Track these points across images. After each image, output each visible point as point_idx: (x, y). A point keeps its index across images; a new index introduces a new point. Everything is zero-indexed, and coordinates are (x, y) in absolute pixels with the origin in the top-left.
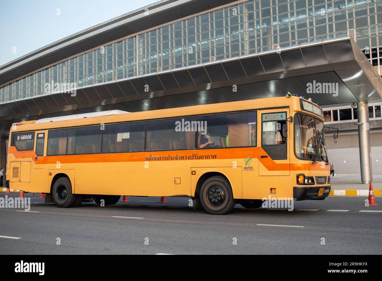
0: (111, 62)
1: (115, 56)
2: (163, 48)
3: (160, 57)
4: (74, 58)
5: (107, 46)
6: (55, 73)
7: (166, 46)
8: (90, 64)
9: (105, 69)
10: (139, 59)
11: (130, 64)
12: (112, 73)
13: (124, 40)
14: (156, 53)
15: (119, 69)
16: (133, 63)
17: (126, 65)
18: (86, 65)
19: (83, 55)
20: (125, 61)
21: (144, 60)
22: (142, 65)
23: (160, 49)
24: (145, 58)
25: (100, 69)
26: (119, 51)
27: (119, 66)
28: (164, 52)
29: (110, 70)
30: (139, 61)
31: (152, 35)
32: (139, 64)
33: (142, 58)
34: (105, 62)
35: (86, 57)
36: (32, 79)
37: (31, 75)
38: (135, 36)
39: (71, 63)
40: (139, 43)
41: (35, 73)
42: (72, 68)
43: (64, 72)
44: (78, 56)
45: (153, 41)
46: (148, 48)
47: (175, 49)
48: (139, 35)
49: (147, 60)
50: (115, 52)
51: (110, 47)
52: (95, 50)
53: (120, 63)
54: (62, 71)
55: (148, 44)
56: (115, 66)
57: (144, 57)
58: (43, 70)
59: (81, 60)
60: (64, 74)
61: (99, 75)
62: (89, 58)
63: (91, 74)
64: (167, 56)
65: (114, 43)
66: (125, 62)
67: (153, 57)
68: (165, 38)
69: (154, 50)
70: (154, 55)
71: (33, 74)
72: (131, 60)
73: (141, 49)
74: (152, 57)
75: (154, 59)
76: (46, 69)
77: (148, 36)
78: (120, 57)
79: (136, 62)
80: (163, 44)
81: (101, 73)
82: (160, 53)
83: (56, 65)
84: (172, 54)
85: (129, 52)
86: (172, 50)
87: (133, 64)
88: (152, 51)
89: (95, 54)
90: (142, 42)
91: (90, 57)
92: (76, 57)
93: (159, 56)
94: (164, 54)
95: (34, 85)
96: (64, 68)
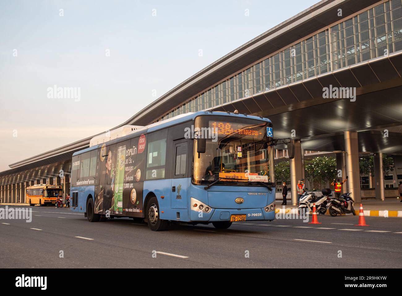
0: (300, 63)
1: (305, 55)
2: (362, 40)
3: (359, 51)
4: (259, 63)
5: (295, 45)
6: (240, 82)
7: (365, 37)
8: (277, 67)
9: (294, 72)
10: (333, 56)
11: (322, 63)
12: (302, 75)
13: (314, 36)
14: (354, 47)
15: (310, 70)
16: (326, 61)
17: (318, 65)
18: (272, 70)
19: (269, 58)
20: (317, 60)
21: (339, 57)
22: (337, 63)
23: (358, 41)
24: (340, 55)
25: (288, 73)
26: (308, 49)
27: (310, 67)
28: (363, 45)
29: (299, 73)
30: (333, 59)
31: (347, 26)
32: (333, 62)
33: (337, 54)
34: (293, 64)
35: (272, 61)
36: (217, 91)
37: (216, 86)
38: (328, 30)
39: (256, 69)
40: (332, 38)
41: (220, 84)
42: (258, 74)
43: (249, 79)
44: (264, 60)
45: (350, 32)
46: (343, 42)
47: (377, 39)
48: (331, 28)
49: (343, 56)
50: (304, 51)
51: (298, 46)
52: (282, 52)
53: (311, 64)
54: (248, 79)
55: (343, 37)
56: (305, 67)
57: (339, 53)
58: (228, 80)
59: (267, 64)
60: (250, 82)
61: (288, 80)
62: (275, 62)
63: (278, 79)
64: (368, 49)
65: (302, 41)
66: (317, 62)
67: (351, 52)
68: (364, 26)
69: (350, 44)
70: (351, 50)
71: (218, 85)
72: (323, 59)
73: (335, 44)
74: (349, 52)
75: (352, 54)
76: (231, 78)
77: (342, 28)
78: (311, 56)
79: (330, 60)
80: (362, 34)
81: (290, 77)
82: (358, 46)
83: (241, 72)
84: (374, 45)
85: (321, 49)
86: (373, 41)
87: (326, 63)
88: (348, 45)
89: (282, 56)
90: (335, 36)
91: (277, 60)
92: (262, 62)
93: (357, 50)
94: (363, 47)
95: (219, 97)
96: (249, 75)
